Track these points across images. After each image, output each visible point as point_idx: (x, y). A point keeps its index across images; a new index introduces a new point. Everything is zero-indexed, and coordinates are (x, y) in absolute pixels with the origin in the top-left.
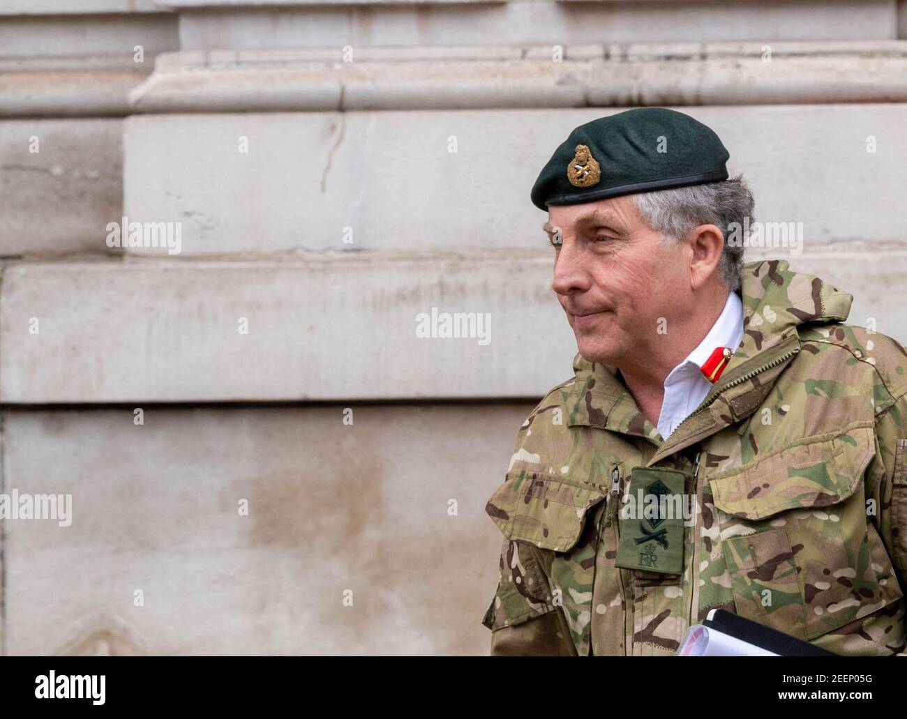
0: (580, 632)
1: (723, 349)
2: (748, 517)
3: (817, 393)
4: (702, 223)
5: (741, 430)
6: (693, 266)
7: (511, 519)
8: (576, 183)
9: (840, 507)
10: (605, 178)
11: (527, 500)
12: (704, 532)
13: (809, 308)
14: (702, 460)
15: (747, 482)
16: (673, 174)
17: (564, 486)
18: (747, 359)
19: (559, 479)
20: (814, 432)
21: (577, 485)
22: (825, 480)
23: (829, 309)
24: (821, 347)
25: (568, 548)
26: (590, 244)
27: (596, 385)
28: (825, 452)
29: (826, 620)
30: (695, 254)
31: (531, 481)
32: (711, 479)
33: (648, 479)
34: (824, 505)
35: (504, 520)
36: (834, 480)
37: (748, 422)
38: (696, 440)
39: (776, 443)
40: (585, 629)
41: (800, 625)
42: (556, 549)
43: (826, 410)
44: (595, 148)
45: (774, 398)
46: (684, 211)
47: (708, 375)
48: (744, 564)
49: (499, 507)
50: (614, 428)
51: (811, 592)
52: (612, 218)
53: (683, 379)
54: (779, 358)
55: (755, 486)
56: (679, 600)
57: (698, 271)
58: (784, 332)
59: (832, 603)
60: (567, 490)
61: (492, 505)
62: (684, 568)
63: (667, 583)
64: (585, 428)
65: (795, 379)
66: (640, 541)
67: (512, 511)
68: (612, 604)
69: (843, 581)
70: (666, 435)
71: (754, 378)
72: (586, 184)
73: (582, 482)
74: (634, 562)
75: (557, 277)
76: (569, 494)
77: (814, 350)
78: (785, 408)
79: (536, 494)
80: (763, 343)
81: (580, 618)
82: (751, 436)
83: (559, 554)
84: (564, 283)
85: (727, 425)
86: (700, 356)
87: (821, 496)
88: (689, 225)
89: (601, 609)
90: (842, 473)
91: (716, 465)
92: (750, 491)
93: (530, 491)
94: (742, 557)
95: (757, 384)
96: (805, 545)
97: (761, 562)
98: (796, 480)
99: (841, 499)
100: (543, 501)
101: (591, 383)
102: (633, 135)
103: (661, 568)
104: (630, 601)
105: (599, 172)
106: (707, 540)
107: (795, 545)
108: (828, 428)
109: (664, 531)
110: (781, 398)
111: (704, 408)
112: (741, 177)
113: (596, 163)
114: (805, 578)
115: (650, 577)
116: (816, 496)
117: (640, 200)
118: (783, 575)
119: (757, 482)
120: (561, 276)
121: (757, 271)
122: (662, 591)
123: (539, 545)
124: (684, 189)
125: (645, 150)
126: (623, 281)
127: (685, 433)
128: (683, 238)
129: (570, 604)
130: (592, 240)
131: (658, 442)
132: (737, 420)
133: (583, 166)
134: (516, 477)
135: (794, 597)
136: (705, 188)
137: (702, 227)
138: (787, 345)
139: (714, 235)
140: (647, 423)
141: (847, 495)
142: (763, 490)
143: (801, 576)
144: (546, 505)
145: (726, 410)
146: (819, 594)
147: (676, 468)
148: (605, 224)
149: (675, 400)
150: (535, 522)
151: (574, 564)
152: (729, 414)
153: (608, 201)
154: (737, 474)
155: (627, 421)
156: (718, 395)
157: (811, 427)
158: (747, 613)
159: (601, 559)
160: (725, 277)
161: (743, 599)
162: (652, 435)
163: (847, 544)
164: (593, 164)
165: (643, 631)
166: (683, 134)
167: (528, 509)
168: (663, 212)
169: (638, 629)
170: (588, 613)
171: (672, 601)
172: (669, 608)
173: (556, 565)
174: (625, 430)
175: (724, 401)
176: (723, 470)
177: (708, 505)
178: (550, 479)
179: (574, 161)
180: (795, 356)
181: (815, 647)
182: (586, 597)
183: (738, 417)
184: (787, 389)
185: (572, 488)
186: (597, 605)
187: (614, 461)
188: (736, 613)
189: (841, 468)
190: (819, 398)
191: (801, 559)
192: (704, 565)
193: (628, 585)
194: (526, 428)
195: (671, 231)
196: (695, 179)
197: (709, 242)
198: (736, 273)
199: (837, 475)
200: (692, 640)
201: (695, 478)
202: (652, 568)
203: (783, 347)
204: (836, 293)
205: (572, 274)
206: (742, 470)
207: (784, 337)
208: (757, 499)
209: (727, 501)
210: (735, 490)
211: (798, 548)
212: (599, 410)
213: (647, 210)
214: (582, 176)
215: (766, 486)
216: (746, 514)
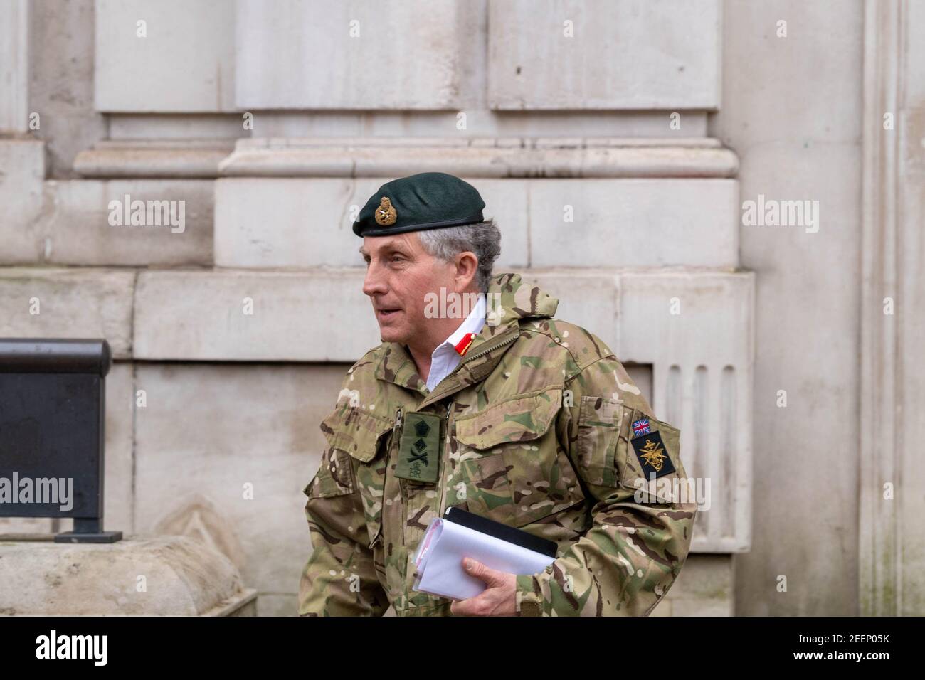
0: (373, 515)
1: (471, 334)
2: (477, 447)
3: (527, 365)
4: (463, 251)
5: (478, 388)
6: (457, 279)
7: (336, 435)
8: (380, 222)
9: (539, 442)
10: (399, 220)
11: (347, 424)
12: (451, 456)
13: (527, 308)
14: (452, 408)
15: (480, 423)
16: (445, 218)
17: (370, 418)
18: (484, 342)
19: (367, 413)
20: (524, 391)
21: (378, 418)
22: (529, 423)
23: (541, 309)
24: (533, 335)
25: (369, 460)
26: (389, 263)
27: (392, 353)
28: (531, 404)
29: (530, 514)
30: (458, 270)
31: (350, 411)
32: (457, 421)
33: (417, 420)
34: (527, 440)
35: (331, 435)
36: (535, 423)
37: (482, 384)
38: (447, 394)
39: (499, 397)
40: (377, 514)
41: (511, 518)
42: (361, 460)
43: (533, 376)
44: (393, 199)
45: (500, 368)
46: (452, 243)
47: (459, 352)
48: (475, 478)
49: (329, 426)
50: (399, 383)
51: (518, 498)
52: (403, 246)
53: (445, 353)
54: (504, 342)
55: (484, 426)
56: (434, 500)
57: (460, 282)
58: (510, 324)
59: (533, 504)
60: (372, 420)
61: (325, 424)
62: (438, 479)
63: (429, 488)
64: (384, 381)
65: (515, 355)
66: (410, 460)
67: (336, 429)
68: (396, 499)
69: (541, 489)
70: (431, 389)
71: (487, 354)
72: (387, 223)
73: (381, 417)
74: (406, 474)
75: (366, 284)
76: (373, 423)
77: (529, 336)
78: (508, 374)
79: (353, 420)
80: (495, 330)
81: (375, 506)
82: (485, 392)
83: (363, 463)
84: (370, 288)
85: (469, 385)
86: (455, 339)
87: (526, 434)
88: (455, 252)
89: (388, 502)
90: (540, 419)
91: (461, 411)
92: (480, 429)
93: (349, 418)
94: (473, 473)
95: (489, 359)
96: (514, 465)
97: (485, 477)
98: (509, 423)
99: (539, 436)
100: (357, 426)
101: (389, 352)
102: (419, 191)
103: (423, 478)
104: (406, 498)
105: (396, 216)
106: (453, 461)
107: (507, 466)
108: (534, 388)
109: (426, 454)
110: (505, 367)
111: (454, 374)
112: (492, 219)
113: (394, 209)
114: (515, 488)
115: (417, 484)
116: (522, 434)
117: (422, 235)
118: (501, 485)
119: (485, 424)
120: (369, 284)
121: (500, 280)
122: (425, 494)
123: (351, 454)
124: (452, 228)
125: (427, 202)
126: (410, 289)
127: (441, 389)
128: (450, 261)
129: (368, 496)
130: (390, 260)
131: (426, 394)
132: (475, 382)
133: (386, 211)
134: (342, 407)
135: (507, 500)
136: (466, 228)
137: (463, 253)
138: (511, 332)
139: (471, 259)
140: (419, 381)
141: (542, 433)
142: (488, 429)
143: (512, 486)
144: (358, 429)
145: (468, 375)
146: (524, 498)
147: (436, 413)
148: (398, 250)
149: (439, 367)
150: (350, 439)
151: (373, 471)
152: (470, 378)
153: (401, 235)
154: (474, 417)
155: (407, 379)
156: (464, 365)
157: (522, 388)
158: (475, 510)
159: (389, 470)
160: (479, 286)
161: (473, 501)
162: (422, 389)
163: (542, 465)
164: (392, 210)
165: (412, 519)
166: (454, 191)
167: (347, 430)
168: (437, 243)
169: (409, 517)
170: (380, 504)
171: (430, 500)
172: (428, 504)
173: (361, 469)
174: (405, 385)
175: (467, 369)
176: (466, 414)
177: (454, 437)
178: (362, 412)
179: (380, 208)
180: (516, 340)
181: (521, 532)
182: (379, 493)
183: (476, 380)
184: (510, 362)
185: (375, 420)
186: (386, 500)
187: (398, 405)
188: (468, 510)
189: (540, 415)
190: (528, 368)
191: (512, 475)
192: (450, 477)
193: (404, 488)
194: (351, 374)
195: (442, 256)
196: (460, 221)
197: (468, 263)
198: (487, 283)
199: (537, 421)
200: (434, 528)
201: (447, 419)
202: (417, 478)
203: (508, 334)
204: (547, 298)
205: (376, 283)
206: (477, 415)
207: (509, 327)
208: (484, 436)
209: (465, 436)
210: (471, 428)
211: (511, 467)
212: (391, 370)
213: (427, 242)
214: (384, 218)
215: (490, 426)
216: (476, 445)
